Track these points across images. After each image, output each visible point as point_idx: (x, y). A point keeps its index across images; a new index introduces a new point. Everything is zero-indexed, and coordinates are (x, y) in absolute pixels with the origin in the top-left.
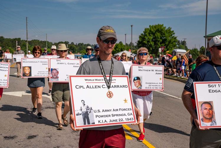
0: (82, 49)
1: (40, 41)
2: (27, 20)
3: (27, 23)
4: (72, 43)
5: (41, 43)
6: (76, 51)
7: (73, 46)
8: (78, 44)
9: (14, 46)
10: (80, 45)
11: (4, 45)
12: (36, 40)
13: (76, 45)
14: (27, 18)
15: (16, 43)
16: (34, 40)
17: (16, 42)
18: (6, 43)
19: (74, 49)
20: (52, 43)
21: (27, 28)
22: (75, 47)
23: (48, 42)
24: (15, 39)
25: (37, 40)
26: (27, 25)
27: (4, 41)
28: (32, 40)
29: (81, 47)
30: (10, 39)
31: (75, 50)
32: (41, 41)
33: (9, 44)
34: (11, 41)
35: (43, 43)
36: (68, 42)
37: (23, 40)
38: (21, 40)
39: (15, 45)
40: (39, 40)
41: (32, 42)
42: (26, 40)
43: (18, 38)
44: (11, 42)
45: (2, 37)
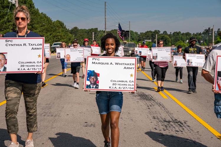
0: (179, 40)
2: (105, 6)
3: (105, 9)
4: (165, 32)
6: (170, 44)
7: (166, 36)
8: (173, 34)
9: (90, 39)
10: (176, 34)
13: (170, 35)
14: (105, 2)
15: (92, 35)
17: (92, 33)
18: (81, 36)
19: (167, 40)
21: (105, 15)
22: (168, 37)
23: (132, 32)
24: (91, 30)
27: (78, 33)
29: (177, 38)
30: (85, 30)
31: (167, 42)
34: (86, 32)
36: (158, 31)
37: (100, 31)
38: (99, 30)
39: (91, 37)
42: (104, 30)
43: (95, 29)
44: (86, 34)
45: (76, 28)
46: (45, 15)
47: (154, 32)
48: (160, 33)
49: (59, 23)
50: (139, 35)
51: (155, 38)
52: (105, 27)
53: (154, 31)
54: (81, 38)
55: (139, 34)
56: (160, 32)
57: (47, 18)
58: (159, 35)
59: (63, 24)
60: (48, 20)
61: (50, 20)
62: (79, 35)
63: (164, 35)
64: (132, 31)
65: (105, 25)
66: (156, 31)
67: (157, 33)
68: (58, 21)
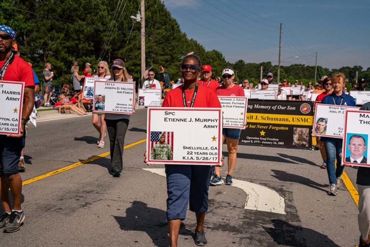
1: (306, 66)
2: (281, 28)
3: (281, 33)
5: (307, 69)
11: (243, 76)
12: (298, 65)
14: (281, 24)
16: (296, 65)
17: (261, 68)
18: (248, 72)
20: (328, 69)
24: (262, 64)
25: (300, 64)
26: (280, 38)
27: (244, 69)
28: (292, 66)
32: (308, 66)
33: (251, 73)
34: (255, 68)
35: (311, 69)
36: (360, 67)
40: (304, 65)
41: (291, 68)
45: (241, 61)
46: (195, 43)
47: (353, 69)
48: (362, 70)
49: (216, 54)
50: (331, 72)
51: (353, 77)
52: (279, 59)
53: (353, 67)
54: (248, 75)
55: (331, 70)
56: (362, 68)
57: (198, 46)
58: (360, 73)
59: (221, 55)
60: (199, 50)
61: (203, 49)
62: (245, 71)
63: (368, 73)
64: (321, 67)
65: (279, 57)
66: (356, 67)
67: (358, 70)
68: (214, 51)
